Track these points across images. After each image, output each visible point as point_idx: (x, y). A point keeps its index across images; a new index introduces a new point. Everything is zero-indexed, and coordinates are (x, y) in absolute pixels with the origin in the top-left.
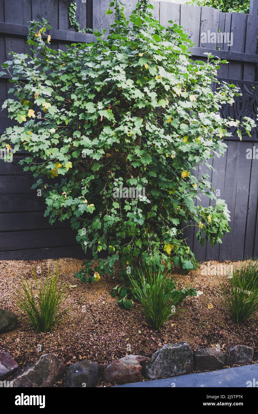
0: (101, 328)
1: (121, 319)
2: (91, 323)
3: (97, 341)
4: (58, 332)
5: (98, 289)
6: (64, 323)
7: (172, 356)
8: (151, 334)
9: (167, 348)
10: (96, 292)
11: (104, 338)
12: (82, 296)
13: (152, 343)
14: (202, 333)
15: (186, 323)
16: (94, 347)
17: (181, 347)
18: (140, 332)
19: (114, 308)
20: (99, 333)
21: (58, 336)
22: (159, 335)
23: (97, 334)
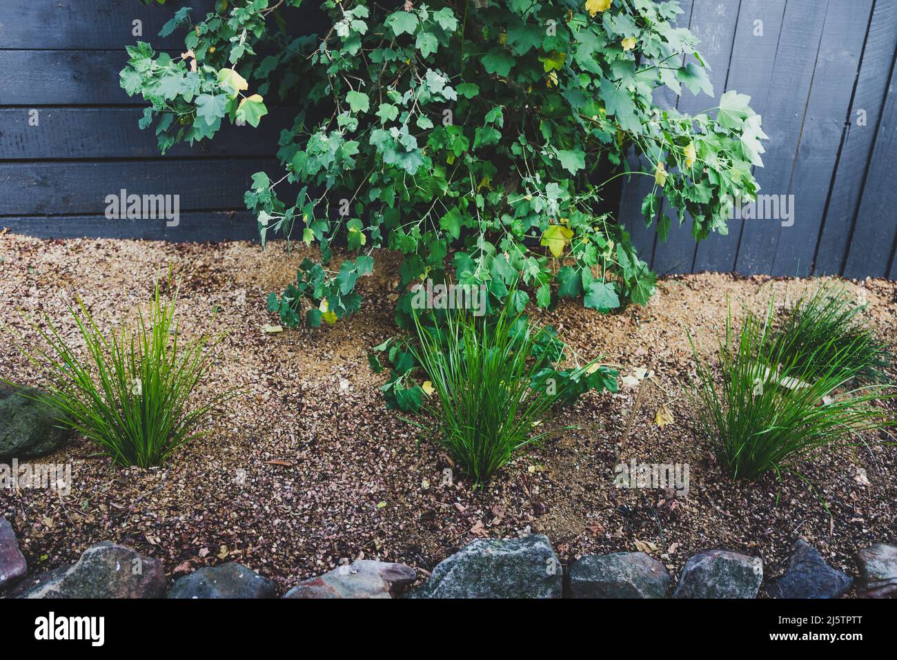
0: (313, 464)
1: (381, 439)
2: (287, 445)
3: (289, 502)
4: (184, 466)
5: (340, 341)
6: (208, 441)
7: (495, 576)
8: (459, 493)
9: (480, 554)
10: (332, 352)
11: (313, 497)
12: (285, 362)
13: (454, 521)
14: (615, 503)
15: (573, 468)
16: (277, 522)
17: (525, 553)
18: (426, 484)
19: (371, 405)
20: (303, 478)
21: (178, 479)
22: (483, 499)
23: (296, 481)
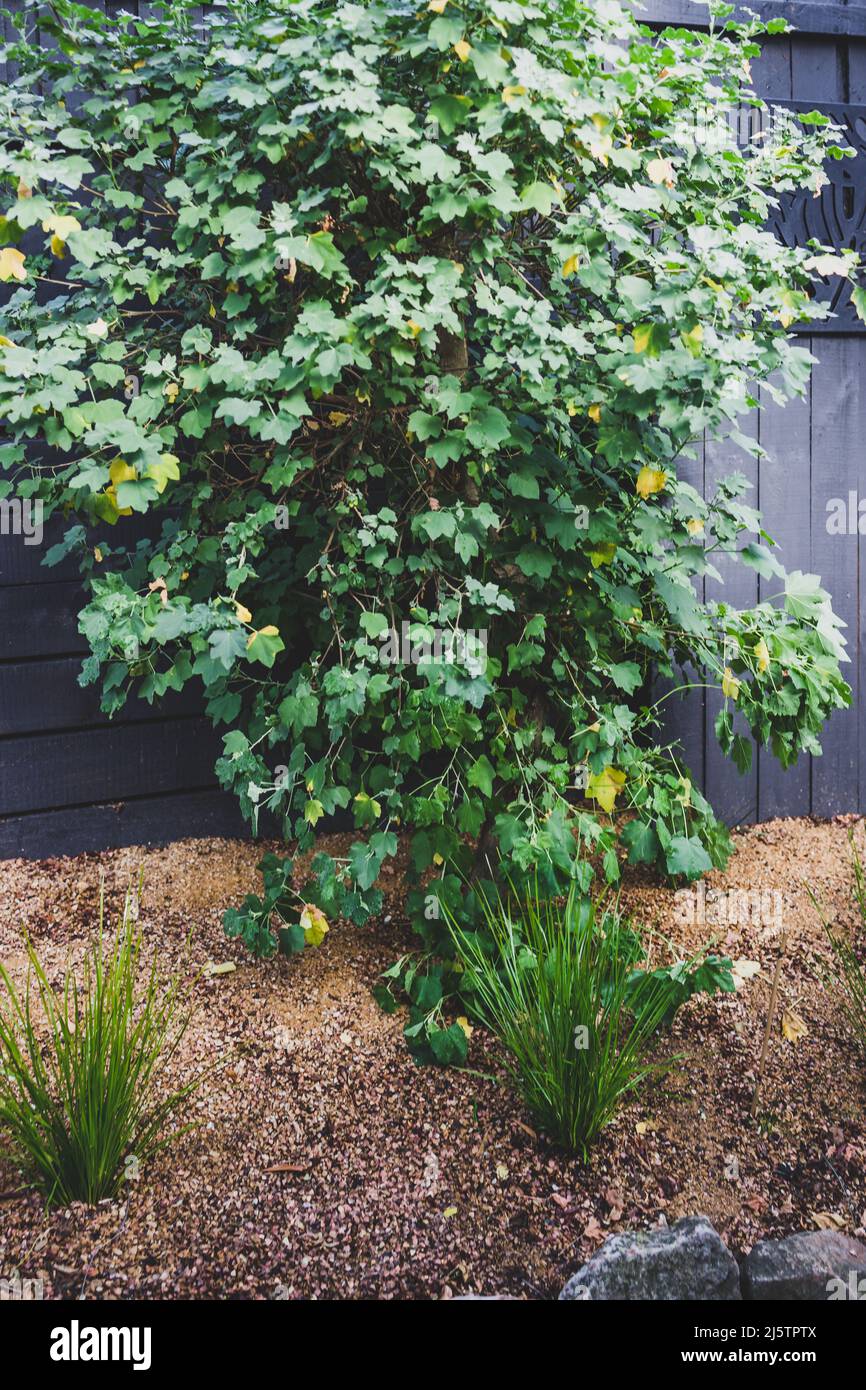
0: (336, 1164)
1: (421, 1112)
2: (291, 1140)
3: (315, 1227)
4: (148, 1193)
5: (323, 973)
6: (174, 1147)
7: (649, 1293)
8: (553, 1179)
9: (623, 1256)
10: (316, 991)
11: (347, 1215)
12: (253, 1014)
13: (556, 1223)
14: (770, 1162)
15: (697, 1117)
16: (306, 1261)
17: (685, 1245)
18: (502, 1172)
19: (392, 1063)
20: (326, 1188)
21: (146, 1214)
22: (588, 1183)
23: (317, 1193)
